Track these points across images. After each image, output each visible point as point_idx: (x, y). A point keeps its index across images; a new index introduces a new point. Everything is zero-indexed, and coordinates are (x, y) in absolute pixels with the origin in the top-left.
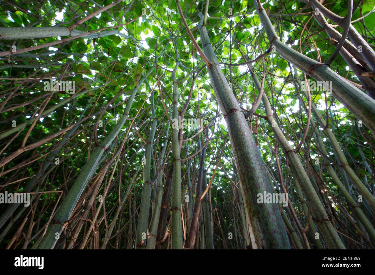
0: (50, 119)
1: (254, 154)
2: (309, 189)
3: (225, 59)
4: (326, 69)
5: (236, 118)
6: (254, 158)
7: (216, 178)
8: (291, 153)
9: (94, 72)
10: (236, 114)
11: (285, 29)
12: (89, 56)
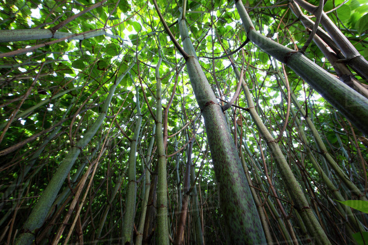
0: (33, 122)
1: (230, 148)
2: (290, 178)
3: (208, 53)
4: (301, 56)
5: (213, 112)
6: (229, 152)
7: (206, 172)
8: (272, 144)
9: (77, 71)
10: (212, 107)
11: (265, 23)
12: (71, 55)
